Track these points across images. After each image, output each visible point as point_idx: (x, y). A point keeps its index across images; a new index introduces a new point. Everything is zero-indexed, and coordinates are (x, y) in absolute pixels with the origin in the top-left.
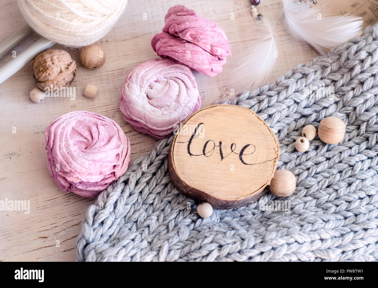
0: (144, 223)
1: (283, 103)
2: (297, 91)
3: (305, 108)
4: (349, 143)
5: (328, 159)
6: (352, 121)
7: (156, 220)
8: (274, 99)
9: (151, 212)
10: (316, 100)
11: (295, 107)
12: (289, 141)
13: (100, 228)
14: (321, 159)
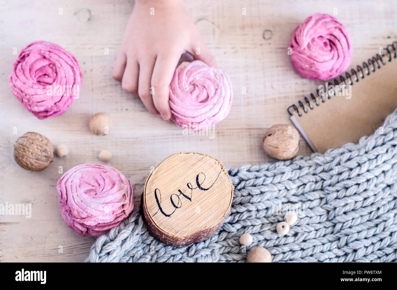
0: (140, 260)
1: (276, 186)
2: (290, 180)
3: (294, 195)
4: (323, 239)
5: (302, 249)
6: (330, 218)
7: (149, 260)
8: (269, 180)
9: (147, 251)
10: (304, 192)
11: (284, 192)
12: (274, 220)
13: (106, 257)
14: (296, 248)
